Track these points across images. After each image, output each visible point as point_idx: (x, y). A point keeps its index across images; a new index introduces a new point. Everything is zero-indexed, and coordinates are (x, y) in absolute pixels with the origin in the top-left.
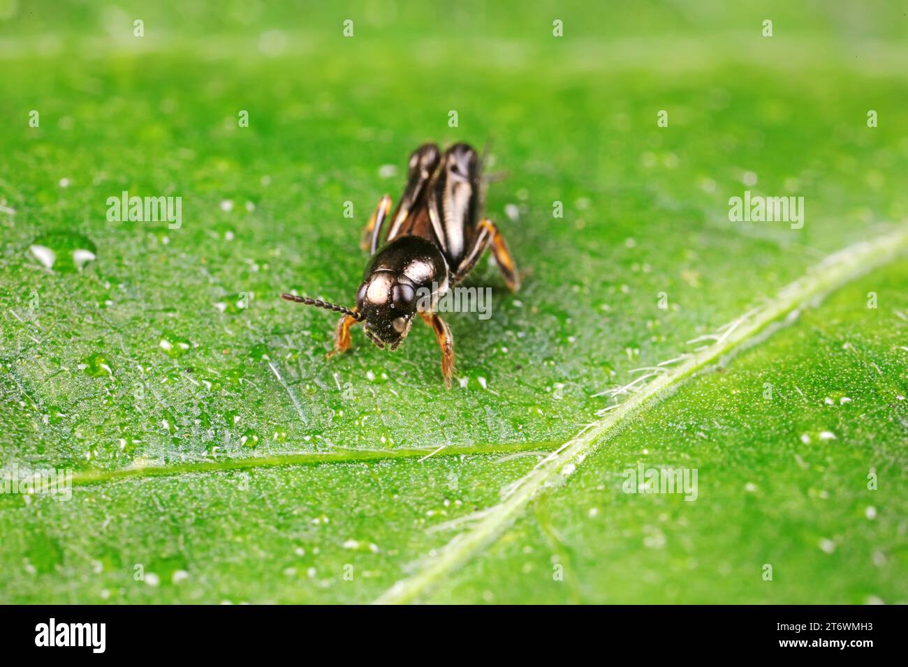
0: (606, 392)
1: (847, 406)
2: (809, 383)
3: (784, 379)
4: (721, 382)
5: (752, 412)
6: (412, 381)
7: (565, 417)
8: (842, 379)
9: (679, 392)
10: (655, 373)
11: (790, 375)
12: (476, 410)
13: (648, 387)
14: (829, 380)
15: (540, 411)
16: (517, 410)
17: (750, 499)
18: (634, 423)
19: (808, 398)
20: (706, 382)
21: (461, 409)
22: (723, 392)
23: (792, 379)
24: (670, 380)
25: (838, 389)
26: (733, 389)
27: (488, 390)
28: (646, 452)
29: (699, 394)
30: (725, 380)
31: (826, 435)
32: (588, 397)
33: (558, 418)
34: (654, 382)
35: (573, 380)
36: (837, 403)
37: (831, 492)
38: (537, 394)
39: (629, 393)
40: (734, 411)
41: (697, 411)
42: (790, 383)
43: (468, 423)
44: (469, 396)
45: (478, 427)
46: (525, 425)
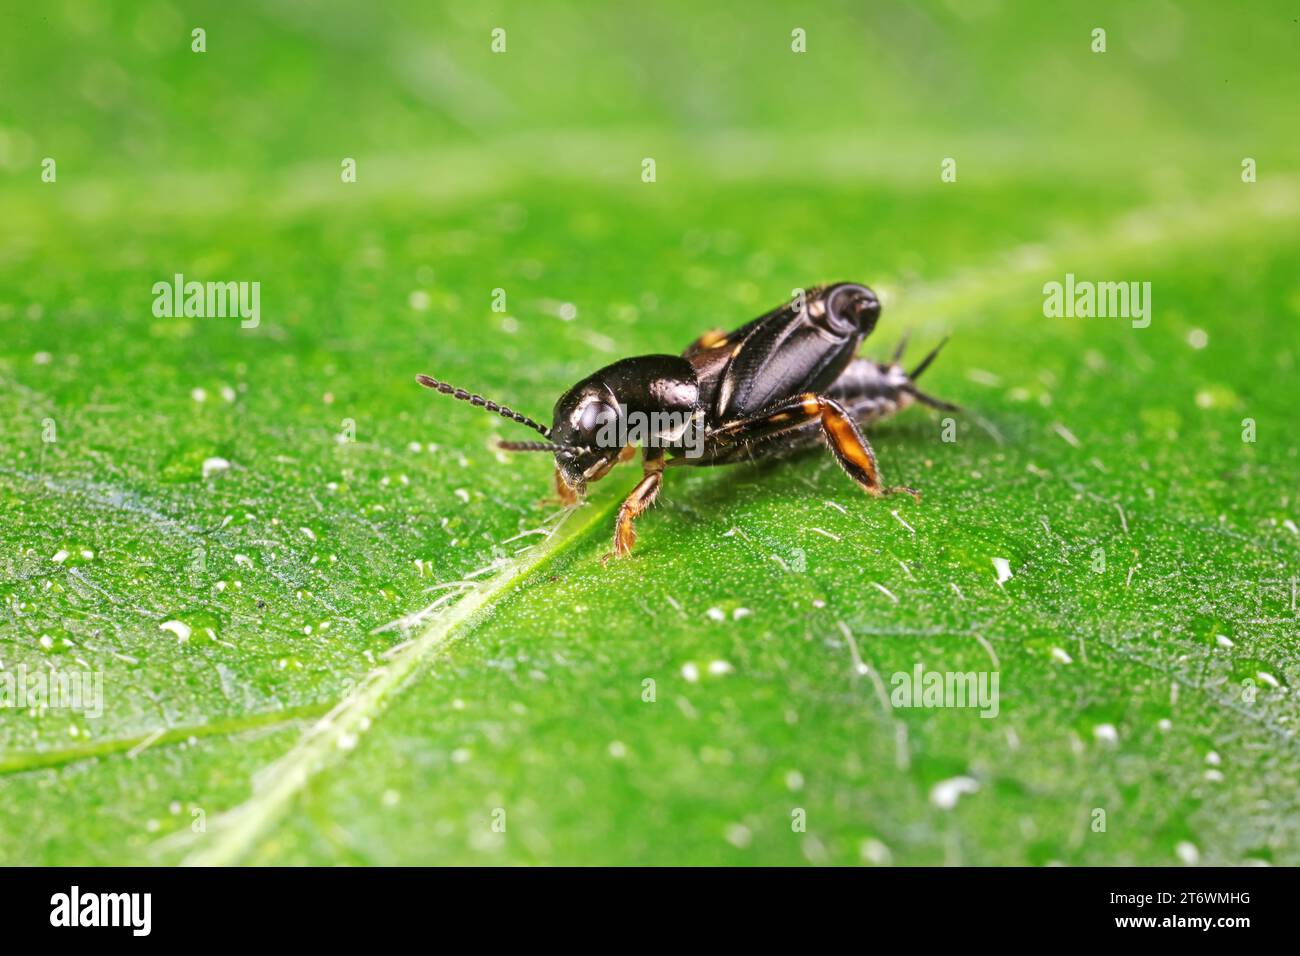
0: (392, 625)
1: (745, 621)
2: (686, 589)
3: (649, 586)
4: (558, 597)
5: (609, 637)
6: (107, 643)
7: (337, 668)
8: (733, 581)
9: (498, 616)
10: (461, 591)
11: (657, 579)
12: (205, 673)
13: (452, 613)
14: (714, 583)
15: (299, 665)
16: (264, 666)
17: (620, 769)
18: (439, 665)
19: (686, 611)
20: (536, 598)
21: (182, 674)
22: (564, 610)
23: (660, 585)
24: (484, 598)
25: (729, 596)
26: (576, 604)
27: (220, 642)
28: (459, 704)
29: (528, 616)
30: (563, 592)
31: (719, 667)
32: (366, 635)
33: (324, 672)
34: (460, 604)
35: (341, 615)
36: (730, 616)
37: (736, 751)
38: (291, 640)
39: (425, 623)
40: (580, 638)
41: (527, 641)
42: (658, 592)
43: (197, 693)
44: (193, 653)
45: (211, 696)
46: (280, 685)
